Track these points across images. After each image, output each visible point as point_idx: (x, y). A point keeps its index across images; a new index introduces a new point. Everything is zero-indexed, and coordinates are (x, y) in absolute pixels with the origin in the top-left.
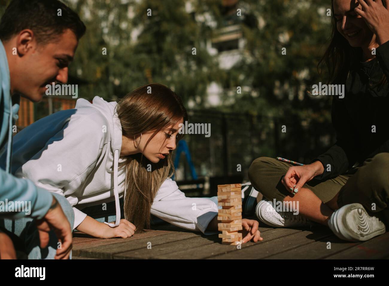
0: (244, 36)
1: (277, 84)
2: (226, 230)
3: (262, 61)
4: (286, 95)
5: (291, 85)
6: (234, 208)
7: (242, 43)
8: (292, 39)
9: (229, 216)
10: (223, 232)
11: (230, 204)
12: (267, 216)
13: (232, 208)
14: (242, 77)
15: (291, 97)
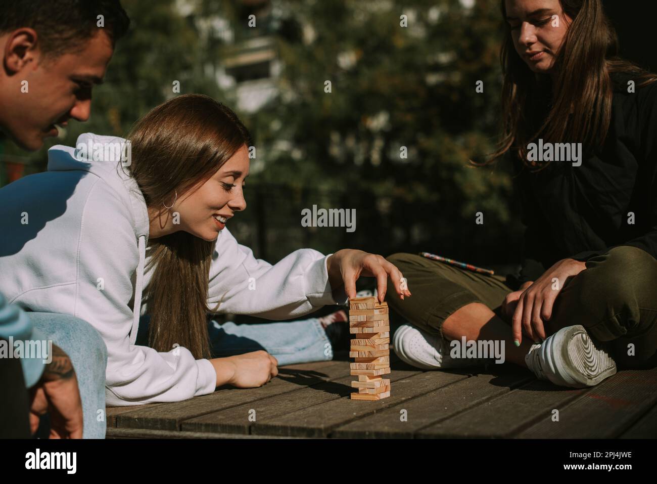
0: (279, 57)
1: (335, 137)
2: (365, 374)
3: (309, 99)
4: (350, 156)
5: (358, 139)
6: (380, 336)
7: (276, 69)
8: (360, 63)
9: (371, 349)
10: (360, 377)
11: (373, 330)
12: (413, 350)
13: (375, 337)
14: (276, 125)
15: (359, 159)
